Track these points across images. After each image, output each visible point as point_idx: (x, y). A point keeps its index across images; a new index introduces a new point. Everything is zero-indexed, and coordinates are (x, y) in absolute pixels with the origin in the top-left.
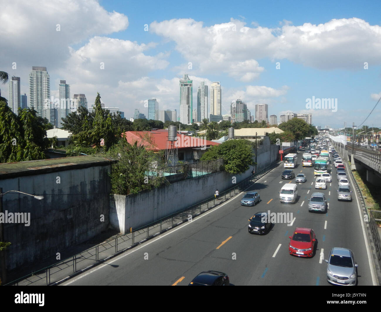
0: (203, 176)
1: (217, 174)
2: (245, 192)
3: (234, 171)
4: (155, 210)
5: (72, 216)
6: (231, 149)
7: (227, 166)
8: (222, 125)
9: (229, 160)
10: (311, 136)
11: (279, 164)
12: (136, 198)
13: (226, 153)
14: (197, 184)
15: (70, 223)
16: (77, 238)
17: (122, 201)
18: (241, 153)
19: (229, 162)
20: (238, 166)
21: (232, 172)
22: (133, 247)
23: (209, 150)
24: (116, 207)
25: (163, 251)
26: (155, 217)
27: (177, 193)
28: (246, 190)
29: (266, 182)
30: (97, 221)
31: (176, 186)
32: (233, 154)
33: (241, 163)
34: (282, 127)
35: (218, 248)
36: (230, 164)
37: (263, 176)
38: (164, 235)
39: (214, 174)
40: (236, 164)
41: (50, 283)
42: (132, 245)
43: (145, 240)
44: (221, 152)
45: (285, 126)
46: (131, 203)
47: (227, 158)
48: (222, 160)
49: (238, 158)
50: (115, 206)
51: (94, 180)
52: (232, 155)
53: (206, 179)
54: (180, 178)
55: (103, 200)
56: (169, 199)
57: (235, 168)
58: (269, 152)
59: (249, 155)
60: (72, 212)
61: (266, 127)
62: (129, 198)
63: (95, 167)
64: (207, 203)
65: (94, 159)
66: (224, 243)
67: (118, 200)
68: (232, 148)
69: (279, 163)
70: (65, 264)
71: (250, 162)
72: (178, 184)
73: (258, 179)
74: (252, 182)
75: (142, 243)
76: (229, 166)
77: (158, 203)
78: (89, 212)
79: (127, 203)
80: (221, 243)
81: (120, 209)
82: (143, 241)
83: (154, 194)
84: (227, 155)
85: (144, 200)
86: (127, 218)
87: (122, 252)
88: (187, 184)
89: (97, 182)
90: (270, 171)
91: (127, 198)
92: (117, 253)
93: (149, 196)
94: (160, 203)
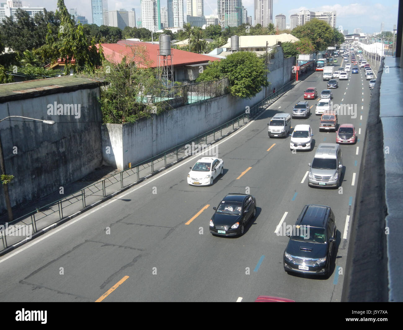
0: (205, 101)
1: (222, 98)
2: (255, 120)
3: (243, 93)
4: (154, 142)
5: (64, 150)
6: (238, 65)
7: (233, 88)
8: (209, 32)
9: (236, 79)
10: (336, 45)
11: (294, 85)
12: (134, 128)
13: (232, 71)
14: (199, 111)
15: (63, 158)
16: (71, 175)
17: (118, 131)
18: (252, 70)
19: (236, 82)
20: (248, 87)
21: (240, 94)
22: (138, 183)
23: (207, 67)
24: (111, 139)
25: (176, 185)
26: (155, 151)
27: (177, 122)
28: (256, 118)
29: (280, 107)
30: (90, 156)
31: (176, 114)
32: (241, 71)
33: (251, 83)
34: (297, 32)
35: (238, 178)
36: (237, 84)
37: (276, 100)
38: (170, 169)
39: (218, 98)
40: (245, 84)
41: (63, 217)
42: (137, 180)
43: (150, 175)
44: (226, 70)
45: (300, 32)
46: (128, 134)
47: (234, 77)
48: (226, 80)
49: (248, 77)
50: (109, 138)
51: (83, 106)
52: (239, 73)
53: (209, 104)
54: (180, 103)
55: (94, 130)
56: (168, 130)
57: (245, 90)
58: (282, 69)
59: (261, 72)
60: (64, 144)
61: (274, 33)
62: (126, 127)
63: (82, 90)
64: (213, 134)
65: (78, 80)
66: (243, 173)
67: (112, 131)
68: (240, 64)
69: (294, 83)
70: (67, 202)
71: (262, 81)
72: (178, 111)
73: (269, 105)
74: (262, 108)
75: (148, 178)
76: (236, 87)
77: (157, 135)
78: (81, 145)
79: (124, 133)
80: (241, 174)
81: (116, 141)
82: (148, 176)
83: (152, 124)
84: (234, 73)
85: (141, 129)
86: (125, 151)
87: (128, 188)
88: (188, 112)
89: (86, 109)
90: (283, 94)
91: (124, 127)
92: (123, 189)
93: (147, 125)
94: (159, 134)
